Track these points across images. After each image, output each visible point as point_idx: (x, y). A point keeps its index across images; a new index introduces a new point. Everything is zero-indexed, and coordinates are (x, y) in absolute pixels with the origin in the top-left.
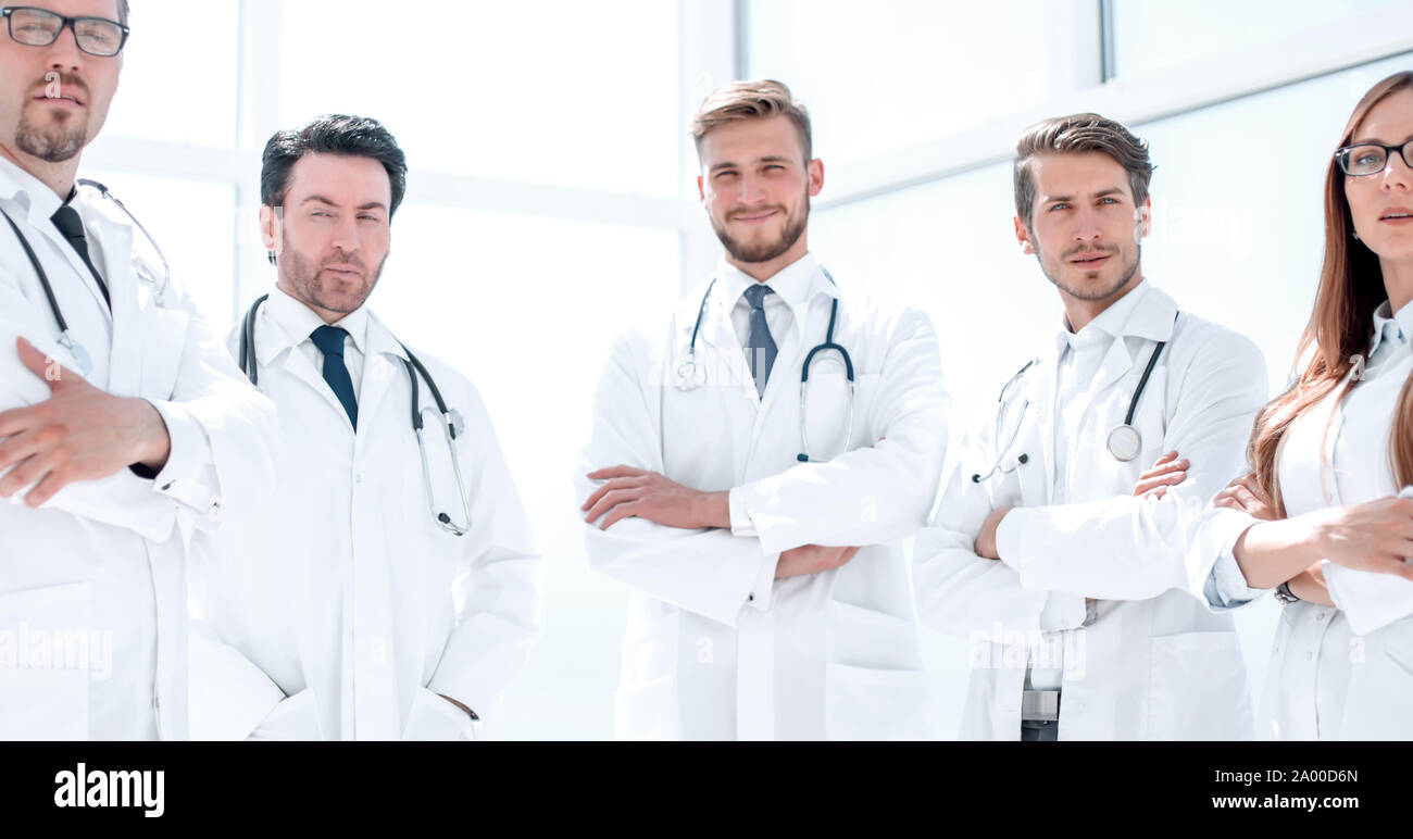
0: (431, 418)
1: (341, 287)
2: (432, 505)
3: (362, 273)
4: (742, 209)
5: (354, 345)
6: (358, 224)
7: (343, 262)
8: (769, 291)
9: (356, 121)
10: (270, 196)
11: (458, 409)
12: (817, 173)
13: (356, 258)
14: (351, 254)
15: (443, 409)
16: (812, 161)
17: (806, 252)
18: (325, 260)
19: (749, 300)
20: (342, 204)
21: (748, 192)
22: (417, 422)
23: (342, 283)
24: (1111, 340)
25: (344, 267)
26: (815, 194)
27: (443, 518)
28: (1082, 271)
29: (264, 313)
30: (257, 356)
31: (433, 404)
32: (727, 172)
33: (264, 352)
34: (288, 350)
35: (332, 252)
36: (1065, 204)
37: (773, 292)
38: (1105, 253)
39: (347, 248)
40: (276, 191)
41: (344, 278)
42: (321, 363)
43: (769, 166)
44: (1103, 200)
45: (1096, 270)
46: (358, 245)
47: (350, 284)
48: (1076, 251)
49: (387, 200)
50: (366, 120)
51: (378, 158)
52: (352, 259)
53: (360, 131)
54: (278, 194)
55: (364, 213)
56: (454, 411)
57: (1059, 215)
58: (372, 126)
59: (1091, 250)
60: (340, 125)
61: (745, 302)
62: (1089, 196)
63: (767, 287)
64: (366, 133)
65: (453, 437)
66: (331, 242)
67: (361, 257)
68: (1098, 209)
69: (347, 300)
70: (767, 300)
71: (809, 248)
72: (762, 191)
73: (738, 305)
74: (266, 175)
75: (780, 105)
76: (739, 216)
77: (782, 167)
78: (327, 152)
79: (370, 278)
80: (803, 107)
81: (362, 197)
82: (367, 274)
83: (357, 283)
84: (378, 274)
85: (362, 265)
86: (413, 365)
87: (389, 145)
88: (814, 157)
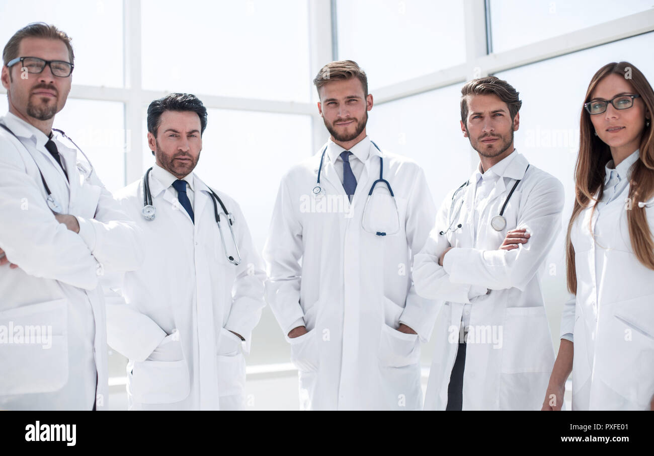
0: (222, 217)
1: (182, 165)
2: (226, 253)
3: (191, 159)
4: (340, 120)
5: (189, 187)
6: (188, 139)
7: (183, 155)
8: (351, 154)
9: (186, 96)
10: (151, 129)
11: (232, 213)
12: (370, 100)
13: (188, 153)
14: (186, 152)
15: (227, 213)
16: (368, 95)
17: (366, 136)
18: (175, 155)
19: (343, 158)
20: (181, 131)
21: (343, 111)
22: (218, 219)
23: (183, 163)
24: (498, 177)
25: (184, 157)
26: (369, 110)
27: (231, 258)
28: (486, 144)
29: (152, 176)
30: (151, 194)
31: (222, 211)
32: (332, 102)
33: (154, 192)
34: (164, 191)
35: (178, 152)
36: (479, 116)
37: (353, 154)
38: (496, 138)
39: (184, 150)
40: (154, 126)
41: (184, 162)
42: (177, 195)
43: (350, 100)
44: (495, 114)
45: (492, 144)
46: (188, 148)
47: (186, 164)
48: (484, 136)
49: (200, 129)
50: (189, 95)
51: (195, 111)
52: (187, 154)
53: (188, 101)
54: (154, 128)
55: (191, 134)
56: (231, 214)
57: (477, 120)
58: (192, 98)
59: (490, 136)
60: (179, 98)
61: (340, 158)
62: (489, 113)
63: (349, 152)
64: (190, 101)
65: (231, 224)
66: (178, 147)
67: (190, 153)
68: (493, 118)
69: (185, 169)
70: (350, 158)
71: (367, 134)
72: (348, 112)
73: (337, 160)
74: (149, 119)
75: (355, 73)
76: (339, 123)
77: (356, 100)
78: (173, 110)
79: (195, 161)
80: (364, 72)
81: (189, 128)
82: (193, 159)
83: (189, 163)
84: (198, 159)
85: (190, 156)
86: (213, 196)
87: (200, 105)
88: (369, 94)
